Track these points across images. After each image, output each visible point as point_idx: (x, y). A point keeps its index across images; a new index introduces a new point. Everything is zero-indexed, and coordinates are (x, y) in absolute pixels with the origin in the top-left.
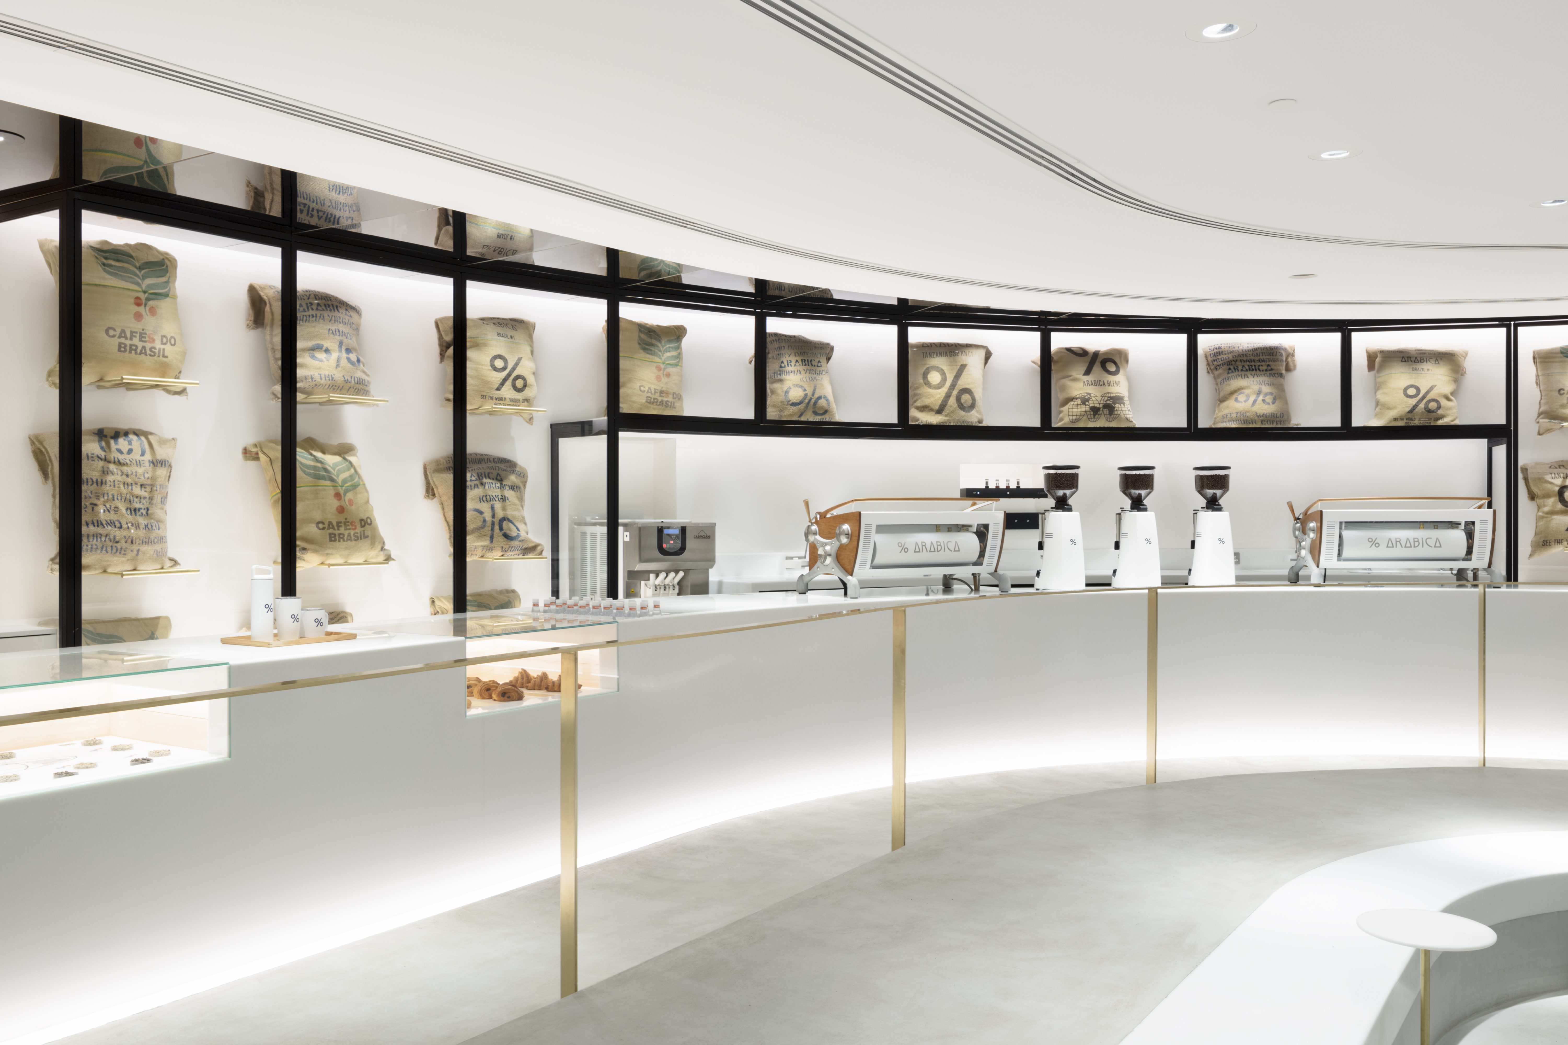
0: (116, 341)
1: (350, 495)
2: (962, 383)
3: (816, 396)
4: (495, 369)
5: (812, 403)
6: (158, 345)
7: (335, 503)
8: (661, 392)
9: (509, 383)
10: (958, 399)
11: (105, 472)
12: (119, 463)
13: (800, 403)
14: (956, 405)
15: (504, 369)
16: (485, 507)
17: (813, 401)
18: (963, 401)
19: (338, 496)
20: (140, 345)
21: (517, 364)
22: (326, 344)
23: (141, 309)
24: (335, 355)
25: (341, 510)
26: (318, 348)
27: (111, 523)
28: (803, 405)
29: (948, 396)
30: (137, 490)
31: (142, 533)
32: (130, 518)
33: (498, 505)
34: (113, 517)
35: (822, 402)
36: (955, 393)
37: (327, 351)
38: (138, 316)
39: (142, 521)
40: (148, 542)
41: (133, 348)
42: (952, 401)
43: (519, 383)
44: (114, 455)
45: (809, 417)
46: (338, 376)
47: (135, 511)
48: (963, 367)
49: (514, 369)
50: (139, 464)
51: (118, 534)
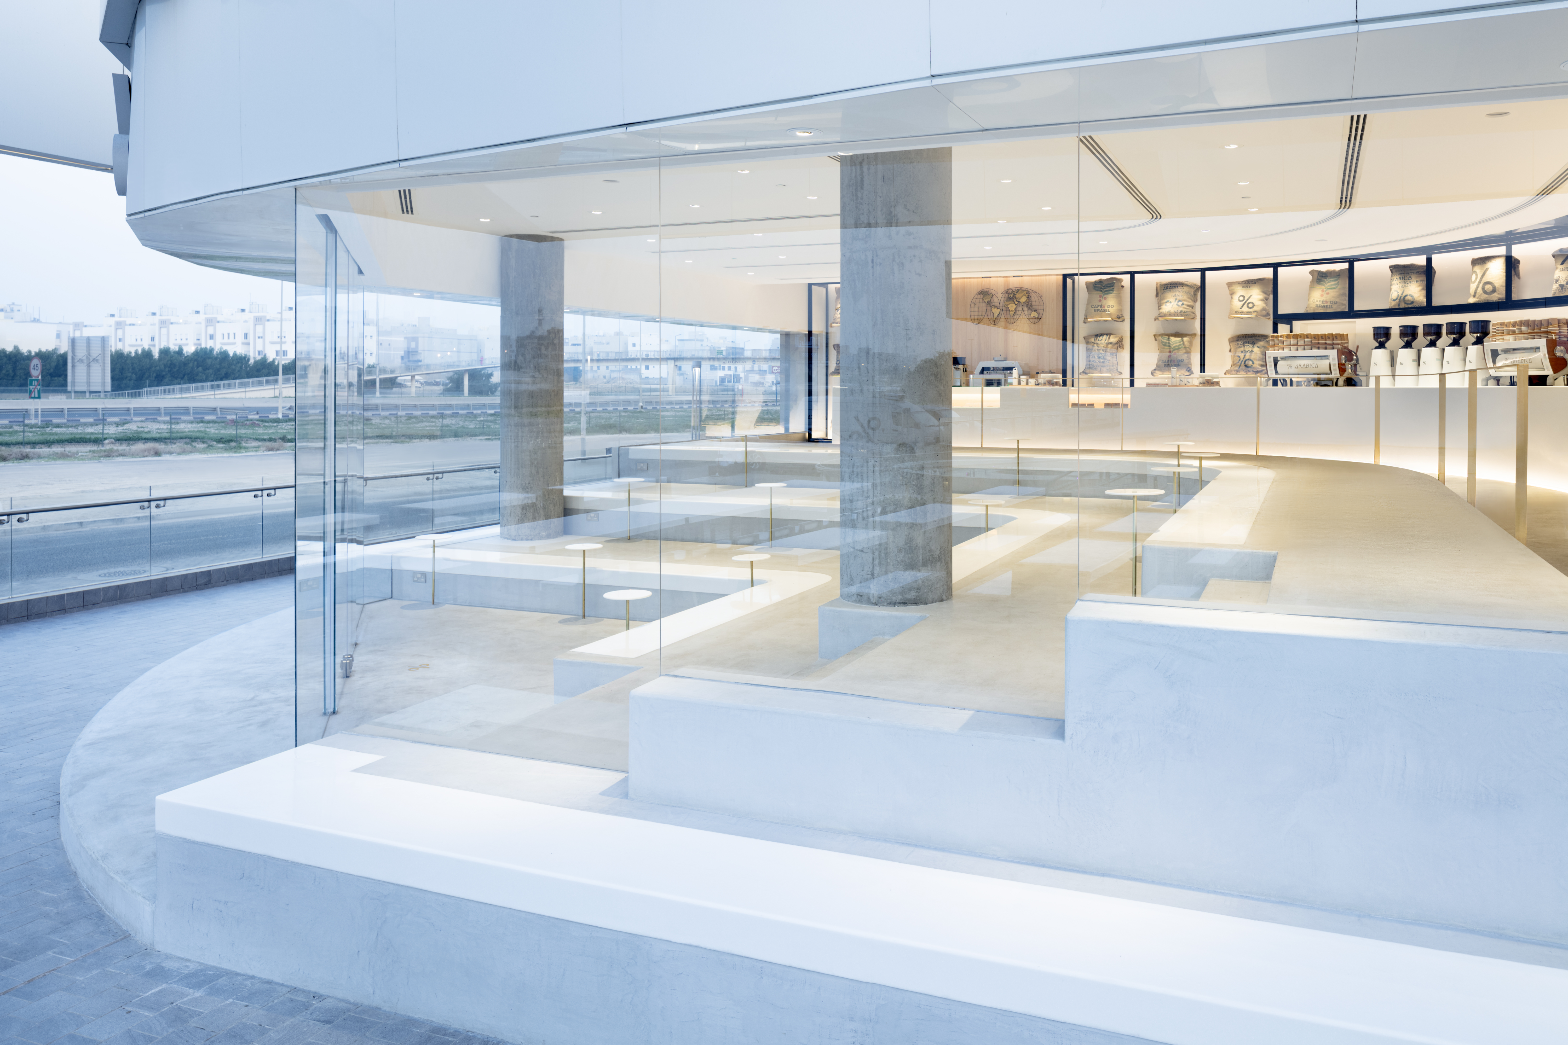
0: (1093, 309)
1: (1175, 352)
2: (1487, 278)
3: (1404, 295)
4: (1240, 301)
5: (1403, 299)
6: (1106, 308)
7: (1168, 354)
8: (1323, 302)
9: (1246, 305)
10: (1483, 288)
13: (1396, 299)
14: (1482, 292)
15: (1243, 300)
16: (1242, 355)
17: (1402, 298)
18: (1486, 289)
19: (1170, 352)
20: (1100, 309)
21: (1249, 298)
22: (1170, 300)
23: (1101, 299)
24: (1172, 304)
25: (1170, 356)
26: (1168, 302)
27: (1093, 361)
28: (1398, 300)
29: (1477, 287)
32: (1098, 359)
33: (1248, 355)
34: (1094, 359)
35: (1409, 298)
36: (1481, 285)
37: (1170, 302)
38: (1100, 301)
39: (1102, 361)
40: (1104, 366)
41: (1098, 310)
42: (1480, 290)
43: (1251, 305)
44: (1098, 342)
45: (1403, 306)
46: (1172, 310)
47: (1100, 357)
48: (1487, 269)
49: (1248, 300)
50: (1103, 344)
51: (1094, 364)
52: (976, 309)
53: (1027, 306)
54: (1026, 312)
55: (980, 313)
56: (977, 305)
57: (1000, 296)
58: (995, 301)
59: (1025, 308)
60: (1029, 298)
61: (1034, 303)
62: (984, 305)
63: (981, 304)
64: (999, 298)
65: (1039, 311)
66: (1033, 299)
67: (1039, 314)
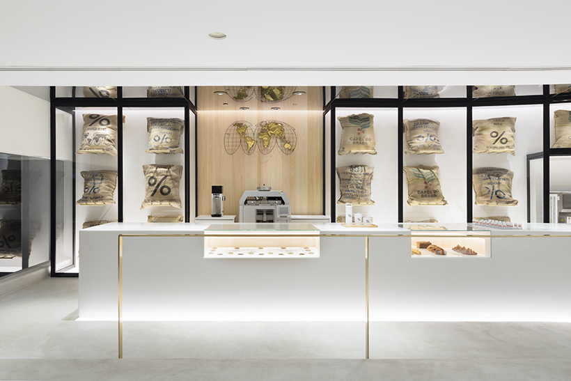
0: (352, 141)
1: (430, 183)
4: (493, 137)
6: (365, 141)
7: (425, 185)
9: (499, 141)
11: (351, 177)
12: (354, 174)
15: (497, 136)
16: (490, 187)
19: (426, 183)
20: (359, 142)
22: (423, 135)
23: (360, 131)
24: (426, 138)
25: (426, 187)
26: (420, 137)
27: (352, 191)
30: (359, 182)
31: (360, 194)
32: (357, 189)
33: (496, 186)
34: (352, 189)
37: (423, 137)
38: (359, 134)
39: (361, 190)
40: (362, 196)
43: (504, 141)
44: (354, 172)
46: (426, 145)
47: (359, 187)
49: (501, 136)
50: (360, 174)
51: (354, 194)
52: (230, 140)
53: (280, 138)
54: (279, 144)
55: (234, 144)
56: (231, 136)
57: (254, 128)
58: (249, 132)
59: (279, 140)
60: (282, 130)
61: (287, 136)
62: (238, 136)
63: (235, 136)
64: (253, 130)
65: (291, 143)
66: (286, 131)
67: (292, 146)
